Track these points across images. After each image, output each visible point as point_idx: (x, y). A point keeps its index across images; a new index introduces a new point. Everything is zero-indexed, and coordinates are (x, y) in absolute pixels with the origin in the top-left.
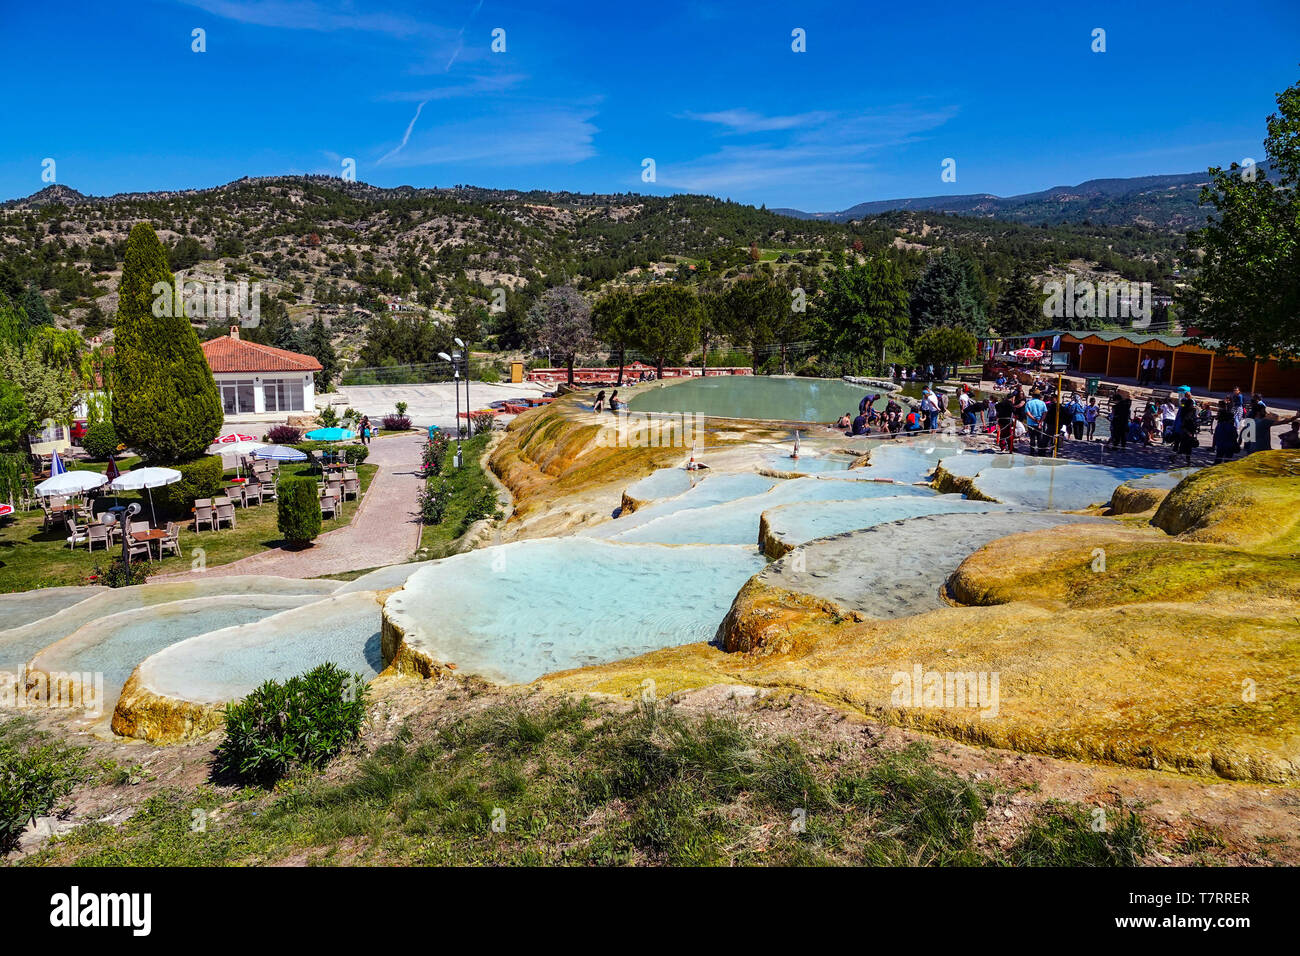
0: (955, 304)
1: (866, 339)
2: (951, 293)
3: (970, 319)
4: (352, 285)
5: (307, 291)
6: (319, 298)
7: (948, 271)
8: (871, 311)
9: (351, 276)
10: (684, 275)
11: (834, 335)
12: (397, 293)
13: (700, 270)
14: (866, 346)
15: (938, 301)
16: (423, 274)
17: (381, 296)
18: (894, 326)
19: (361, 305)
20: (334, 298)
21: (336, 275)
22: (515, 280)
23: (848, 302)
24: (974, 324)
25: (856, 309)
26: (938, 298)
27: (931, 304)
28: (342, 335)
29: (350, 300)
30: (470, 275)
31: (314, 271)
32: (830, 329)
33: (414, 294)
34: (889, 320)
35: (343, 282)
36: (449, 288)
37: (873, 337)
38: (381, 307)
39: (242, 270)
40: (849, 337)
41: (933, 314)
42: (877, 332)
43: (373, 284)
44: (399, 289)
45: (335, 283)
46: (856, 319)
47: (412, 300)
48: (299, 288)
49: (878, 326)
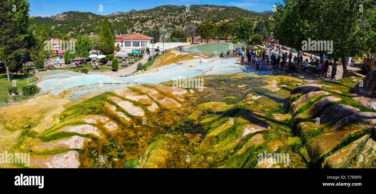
0: (262, 30)
1: (246, 36)
2: (262, 28)
3: (265, 33)
4: (171, 24)
5: (163, 25)
6: (165, 26)
7: (261, 23)
8: (247, 31)
9: (171, 22)
10: (231, 22)
11: (240, 35)
12: (178, 25)
13: (233, 21)
14: (246, 37)
15: (259, 29)
16: (183, 21)
17: (175, 26)
18: (251, 34)
19: (172, 27)
20: (168, 26)
21: (169, 22)
22: (200, 22)
23: (243, 28)
24: (266, 34)
25: (244, 30)
26: (259, 28)
27: (258, 30)
28: (168, 33)
29: (170, 27)
30: (192, 21)
31: (165, 22)
32: (239, 34)
33: (181, 25)
34: (250, 32)
35: (169, 23)
36: (188, 24)
37: (247, 36)
38: (175, 28)
39: (154, 22)
40: (243, 36)
41: (258, 32)
42: (248, 35)
43: (174, 24)
44: (179, 24)
45: (168, 23)
46: (244, 32)
47: (181, 26)
48: (162, 25)
49: (248, 34)
